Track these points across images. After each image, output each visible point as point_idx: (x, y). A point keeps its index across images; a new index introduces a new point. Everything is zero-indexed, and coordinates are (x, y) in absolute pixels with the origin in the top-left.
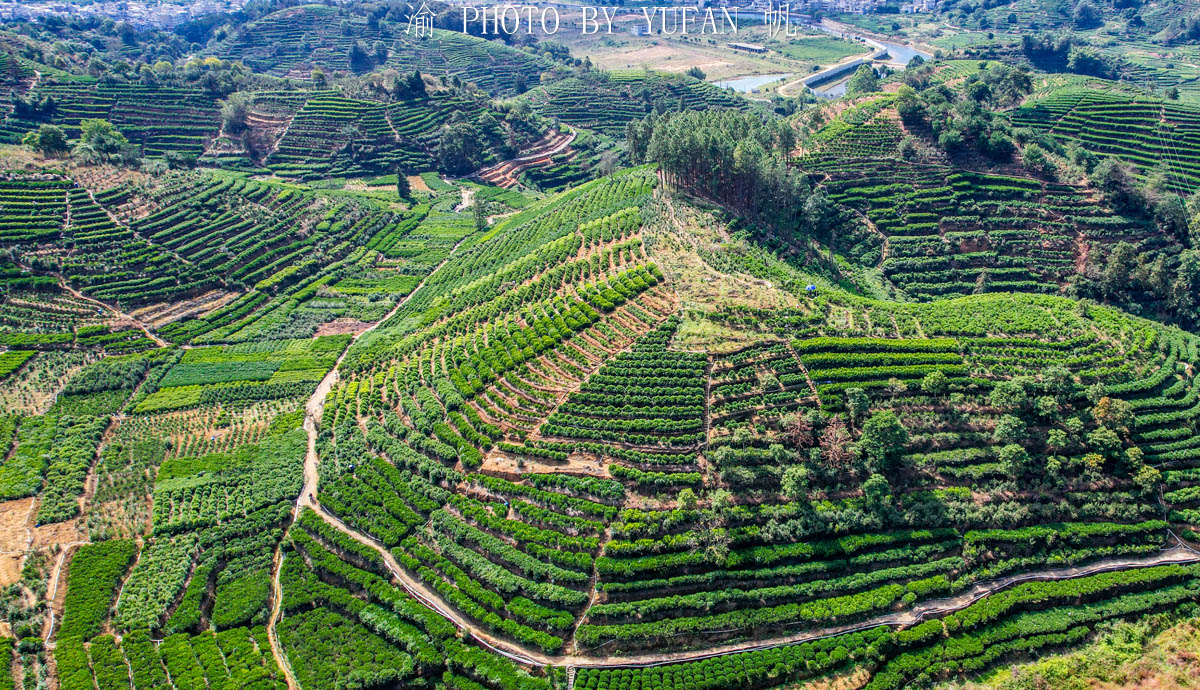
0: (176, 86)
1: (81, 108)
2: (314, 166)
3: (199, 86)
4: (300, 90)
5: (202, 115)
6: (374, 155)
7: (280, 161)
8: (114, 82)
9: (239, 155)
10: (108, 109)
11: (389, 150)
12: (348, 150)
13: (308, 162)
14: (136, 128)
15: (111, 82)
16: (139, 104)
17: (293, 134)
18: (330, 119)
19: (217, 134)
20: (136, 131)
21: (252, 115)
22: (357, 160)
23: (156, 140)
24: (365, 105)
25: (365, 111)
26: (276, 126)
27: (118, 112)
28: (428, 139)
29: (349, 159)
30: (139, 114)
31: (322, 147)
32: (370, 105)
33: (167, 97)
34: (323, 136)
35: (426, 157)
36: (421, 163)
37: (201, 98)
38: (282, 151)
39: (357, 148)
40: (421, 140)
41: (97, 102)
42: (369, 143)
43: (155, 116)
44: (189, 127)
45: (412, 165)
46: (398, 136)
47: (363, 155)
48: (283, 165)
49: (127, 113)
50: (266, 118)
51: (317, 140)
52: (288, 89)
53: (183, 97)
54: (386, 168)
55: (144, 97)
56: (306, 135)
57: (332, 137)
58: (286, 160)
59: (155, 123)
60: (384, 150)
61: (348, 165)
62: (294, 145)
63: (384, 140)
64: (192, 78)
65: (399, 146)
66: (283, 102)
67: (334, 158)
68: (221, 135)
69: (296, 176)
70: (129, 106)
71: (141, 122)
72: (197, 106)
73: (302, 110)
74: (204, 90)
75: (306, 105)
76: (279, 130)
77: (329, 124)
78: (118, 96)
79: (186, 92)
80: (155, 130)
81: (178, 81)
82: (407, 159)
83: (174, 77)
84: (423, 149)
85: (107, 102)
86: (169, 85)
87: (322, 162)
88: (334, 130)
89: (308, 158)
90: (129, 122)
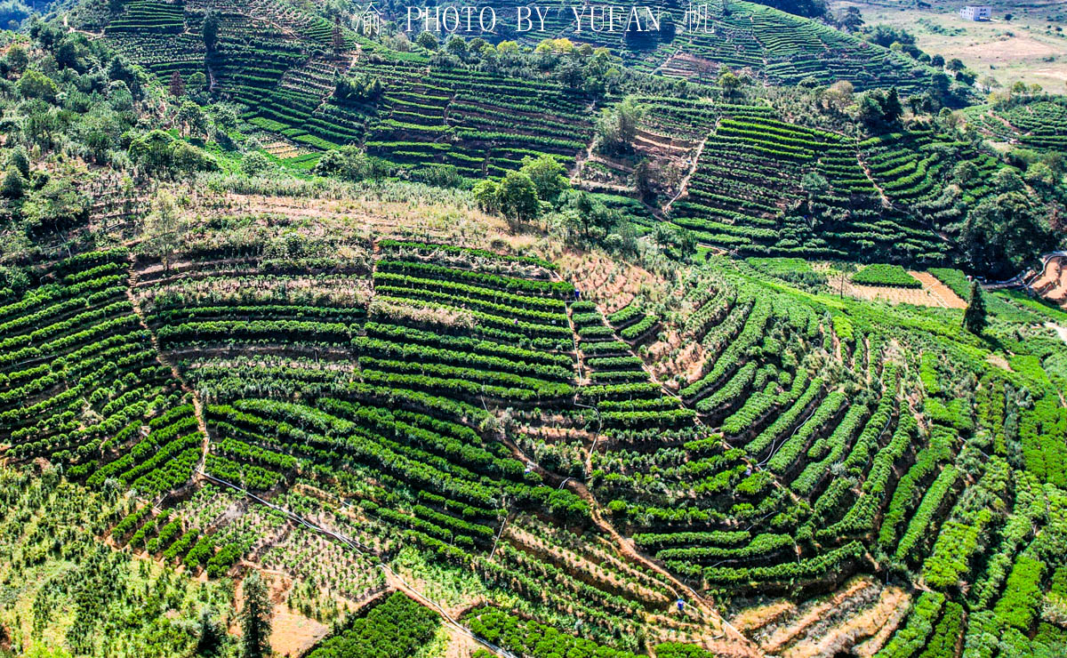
0: (525, 77)
1: (412, 99)
2: (749, 230)
3: (554, 79)
4: (703, 101)
5: (561, 122)
6: (846, 226)
7: (692, 213)
8: (450, 65)
9: (623, 194)
10: (445, 103)
11: (871, 219)
12: (802, 210)
13: (738, 223)
14: (478, 134)
15: (446, 65)
16: (482, 100)
17: (709, 172)
18: (767, 154)
19: (585, 154)
20: (478, 138)
21: (641, 134)
22: (818, 230)
23: (502, 154)
24: (821, 138)
25: (825, 148)
26: (678, 154)
27: (456, 108)
28: (937, 209)
29: (805, 227)
30: (481, 114)
31: (760, 201)
32: (830, 140)
33: (515, 93)
34: (759, 183)
35: (935, 240)
36: (928, 250)
37: (560, 97)
38: (695, 198)
39: (818, 211)
40: (925, 210)
41: (431, 92)
42: (838, 204)
43: (501, 118)
44: (546, 140)
45: (914, 252)
46: (884, 199)
47: (829, 223)
48: (699, 222)
49: (468, 111)
50: (659, 139)
51: (749, 186)
52: (683, 97)
53: (534, 94)
54: (869, 250)
55: (488, 90)
56: (730, 177)
57: (774, 185)
58: (702, 214)
59: (501, 128)
60: (861, 219)
61: (805, 238)
62: (712, 190)
63: (862, 201)
64: (544, 67)
65: (887, 214)
66: (681, 117)
67: (781, 223)
68: (591, 157)
69: (726, 245)
70: (470, 102)
71: (483, 127)
72: (554, 109)
73: (713, 133)
74: (560, 85)
75: (719, 126)
76: (682, 163)
77: (764, 163)
78: (456, 86)
79: (538, 88)
80: (502, 139)
81: (526, 70)
82: (903, 240)
83: (519, 64)
84: (928, 225)
85: (442, 93)
86: (516, 75)
87: (761, 226)
88: (773, 174)
89: (739, 216)
90: (470, 124)
